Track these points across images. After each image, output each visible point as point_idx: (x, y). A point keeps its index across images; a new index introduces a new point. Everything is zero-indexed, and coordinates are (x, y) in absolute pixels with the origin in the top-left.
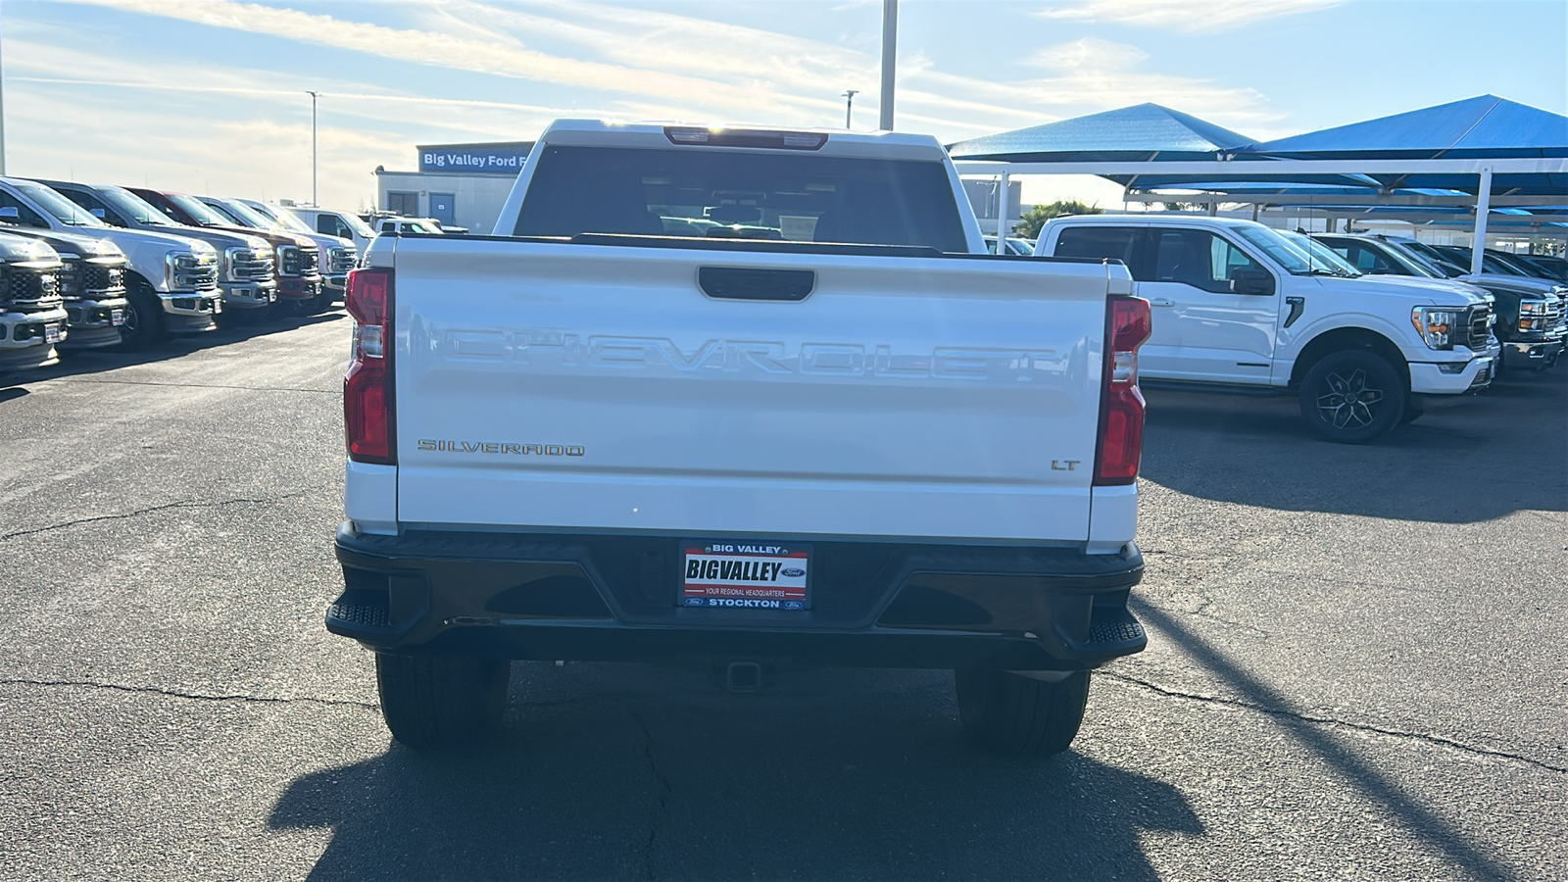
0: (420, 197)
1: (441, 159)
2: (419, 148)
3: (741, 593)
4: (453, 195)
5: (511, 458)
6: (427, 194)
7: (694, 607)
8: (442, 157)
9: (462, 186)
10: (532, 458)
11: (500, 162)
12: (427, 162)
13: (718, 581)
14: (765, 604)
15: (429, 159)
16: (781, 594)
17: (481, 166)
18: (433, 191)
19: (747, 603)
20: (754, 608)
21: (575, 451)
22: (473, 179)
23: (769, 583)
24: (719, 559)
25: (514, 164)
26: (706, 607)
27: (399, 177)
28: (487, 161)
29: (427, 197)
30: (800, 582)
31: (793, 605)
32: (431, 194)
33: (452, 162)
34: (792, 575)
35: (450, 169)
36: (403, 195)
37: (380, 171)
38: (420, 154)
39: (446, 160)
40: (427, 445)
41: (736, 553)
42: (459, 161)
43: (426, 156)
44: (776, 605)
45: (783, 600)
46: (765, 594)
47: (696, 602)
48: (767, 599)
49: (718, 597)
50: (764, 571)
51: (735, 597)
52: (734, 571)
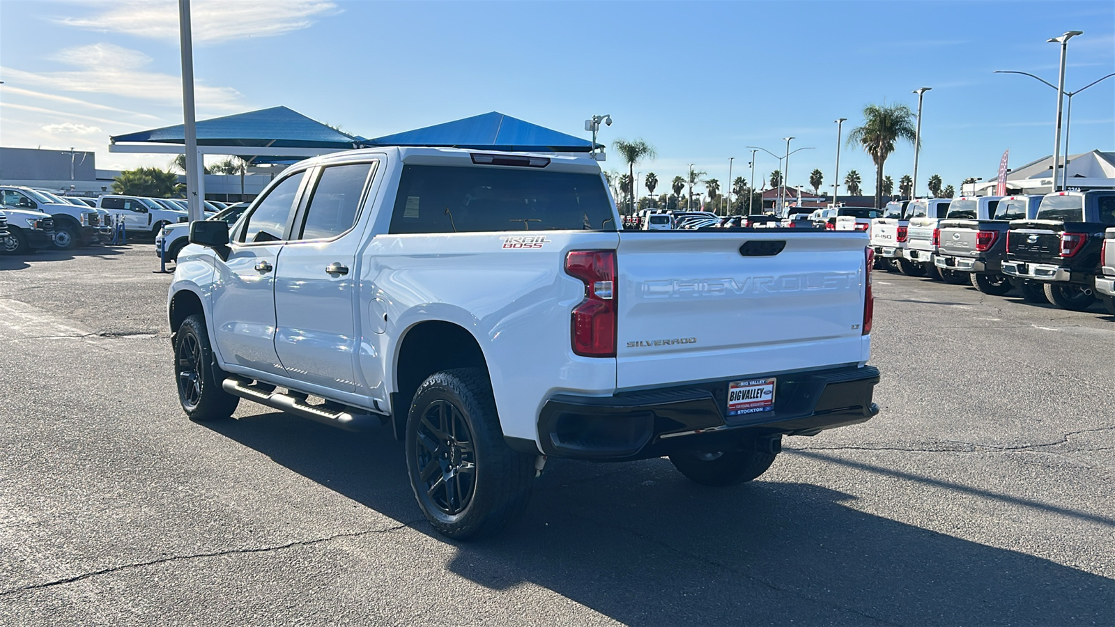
3: (748, 406)
5: (667, 347)
7: (732, 416)
10: (676, 346)
13: (741, 401)
14: (758, 410)
16: (762, 404)
19: (752, 410)
20: (754, 413)
21: (692, 340)
23: (759, 399)
24: (742, 389)
26: (737, 415)
30: (769, 397)
31: (768, 408)
34: (766, 392)
40: (631, 345)
41: (749, 385)
44: (762, 409)
45: (764, 407)
46: (758, 404)
47: (732, 413)
48: (759, 407)
49: (741, 409)
50: (758, 393)
51: (747, 408)
52: (747, 395)
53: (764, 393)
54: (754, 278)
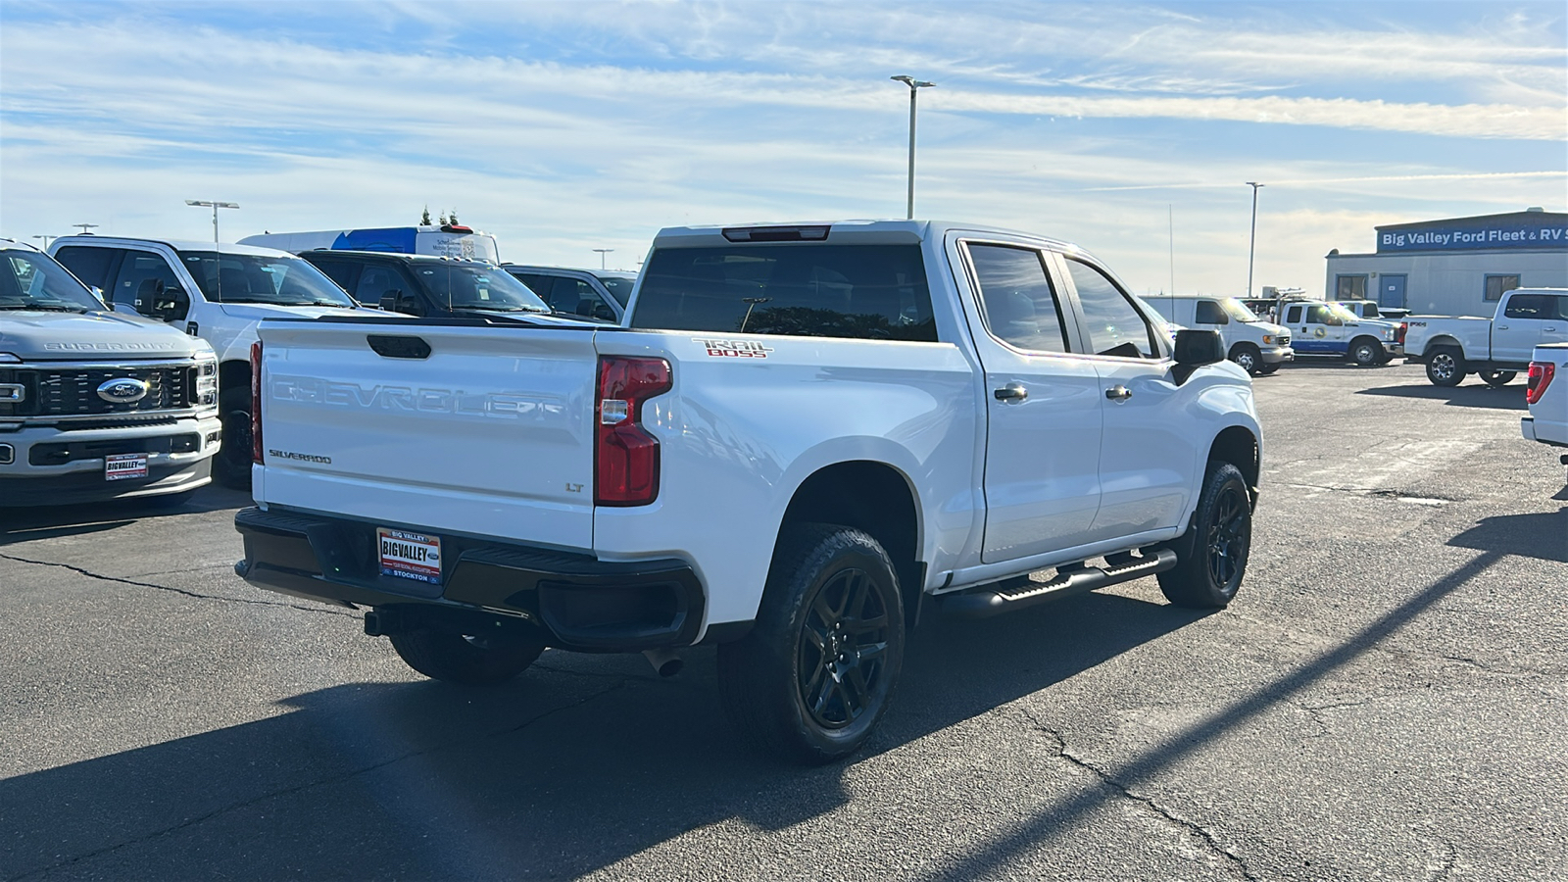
0: (1370, 279)
1: (1397, 240)
2: (1377, 228)
3: (407, 568)
4: (1405, 276)
6: (1378, 276)
7: (386, 575)
8: (1403, 237)
9: (1416, 267)
11: (1467, 238)
12: (1385, 243)
13: (398, 558)
14: (421, 578)
15: (1387, 239)
16: (428, 571)
17: (1445, 243)
18: (1383, 272)
19: (412, 576)
20: (416, 580)
22: (1429, 257)
23: (422, 563)
24: (397, 542)
25: (1483, 239)
26: (393, 576)
27: (1351, 259)
28: (1452, 237)
29: (1377, 278)
30: (437, 564)
31: (435, 580)
32: (1382, 276)
33: (1412, 241)
34: (433, 558)
35: (1410, 249)
36: (1351, 277)
37: (1333, 254)
38: (1379, 235)
39: (1407, 240)
41: (403, 539)
42: (1421, 240)
43: (1385, 236)
44: (426, 579)
45: (429, 576)
46: (423, 570)
47: (387, 571)
48: (424, 574)
49: (398, 569)
50: (420, 554)
51: (406, 571)
52: (404, 551)
53: (429, 555)
54: (385, 387)
